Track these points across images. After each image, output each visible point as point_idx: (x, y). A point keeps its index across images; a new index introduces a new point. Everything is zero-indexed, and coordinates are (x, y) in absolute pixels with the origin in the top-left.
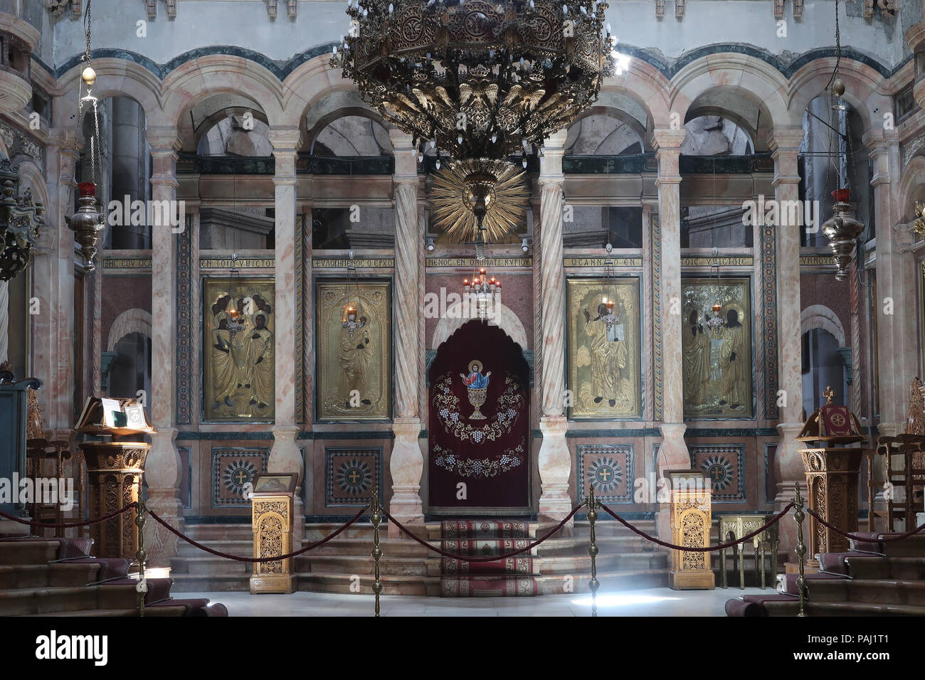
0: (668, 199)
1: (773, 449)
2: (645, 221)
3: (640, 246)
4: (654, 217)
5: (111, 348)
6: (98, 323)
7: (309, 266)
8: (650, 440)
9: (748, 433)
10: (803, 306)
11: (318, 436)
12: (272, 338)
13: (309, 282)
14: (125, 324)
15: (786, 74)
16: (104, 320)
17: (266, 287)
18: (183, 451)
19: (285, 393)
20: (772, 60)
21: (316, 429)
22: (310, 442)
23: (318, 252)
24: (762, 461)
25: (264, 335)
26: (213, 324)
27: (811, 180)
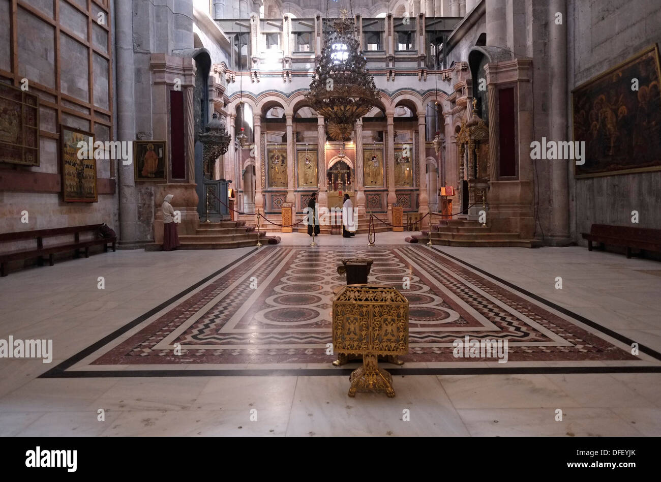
0: (390, 129)
1: (418, 195)
2: (384, 134)
3: (383, 141)
4: (386, 132)
5: (244, 169)
6: (241, 162)
7: (295, 147)
8: (385, 193)
9: (412, 190)
10: (426, 157)
11: (299, 191)
12: (287, 166)
13: (295, 151)
14: (248, 163)
15: (422, 95)
16: (242, 161)
17: (284, 152)
18: (264, 195)
19: (290, 181)
20: (418, 92)
21: (298, 189)
22: (296, 193)
23: (298, 143)
24: (415, 198)
25: (284, 165)
26: (270, 162)
27: (428, 122)
